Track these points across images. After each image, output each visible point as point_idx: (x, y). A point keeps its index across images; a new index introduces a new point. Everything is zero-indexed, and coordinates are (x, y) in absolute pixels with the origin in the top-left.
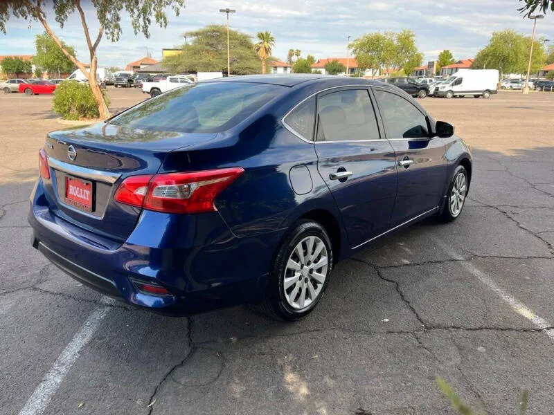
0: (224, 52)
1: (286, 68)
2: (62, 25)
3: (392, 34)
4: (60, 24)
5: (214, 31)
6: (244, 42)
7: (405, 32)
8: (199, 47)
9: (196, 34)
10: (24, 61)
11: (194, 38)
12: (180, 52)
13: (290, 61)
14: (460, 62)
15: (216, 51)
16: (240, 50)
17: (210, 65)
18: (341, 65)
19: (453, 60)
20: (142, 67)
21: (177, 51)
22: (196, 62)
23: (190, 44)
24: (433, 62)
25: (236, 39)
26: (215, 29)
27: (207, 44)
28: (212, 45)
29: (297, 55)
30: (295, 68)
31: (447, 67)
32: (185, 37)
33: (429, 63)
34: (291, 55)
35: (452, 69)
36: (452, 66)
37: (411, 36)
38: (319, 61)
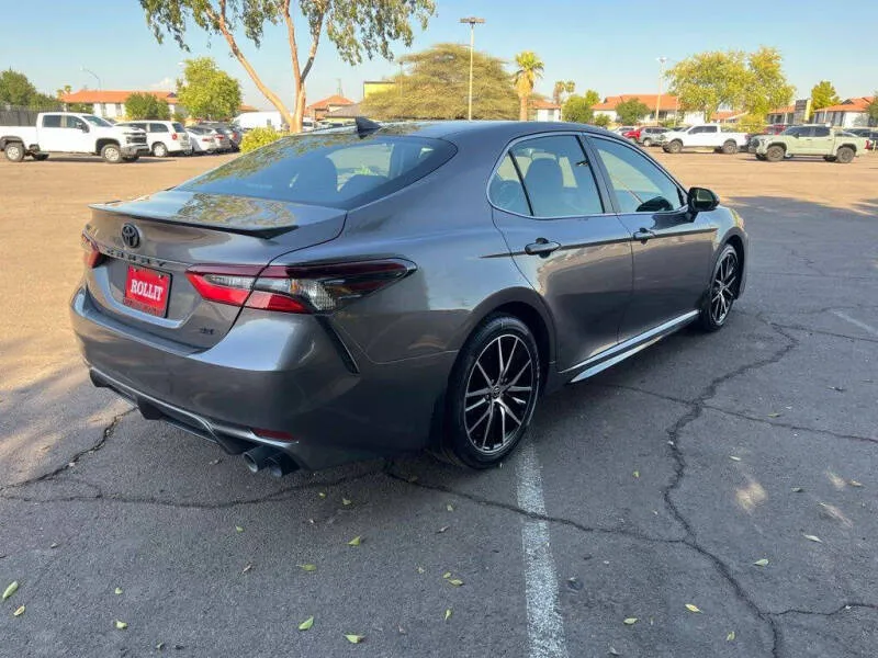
0: (460, 85)
1: (552, 110)
2: (257, 42)
3: (741, 54)
4: (253, 41)
5: (446, 53)
6: (492, 70)
7: (765, 51)
8: (421, 78)
9: (418, 58)
10: (158, 100)
11: (413, 64)
12: (392, 86)
13: (558, 100)
14: (848, 102)
15: (448, 84)
16: (485, 82)
17: (438, 106)
18: (644, 106)
19: (837, 98)
20: (331, 109)
21: (387, 86)
22: (415, 101)
23: (407, 74)
24: (806, 101)
25: (481, 65)
26: (446, 50)
27: (434, 74)
28: (440, 75)
29: (568, 91)
30: (568, 110)
31: (826, 110)
32: (401, 63)
33: (797, 102)
34: (558, 91)
35: (835, 112)
36: (835, 108)
37: (776, 58)
38: (606, 101)
